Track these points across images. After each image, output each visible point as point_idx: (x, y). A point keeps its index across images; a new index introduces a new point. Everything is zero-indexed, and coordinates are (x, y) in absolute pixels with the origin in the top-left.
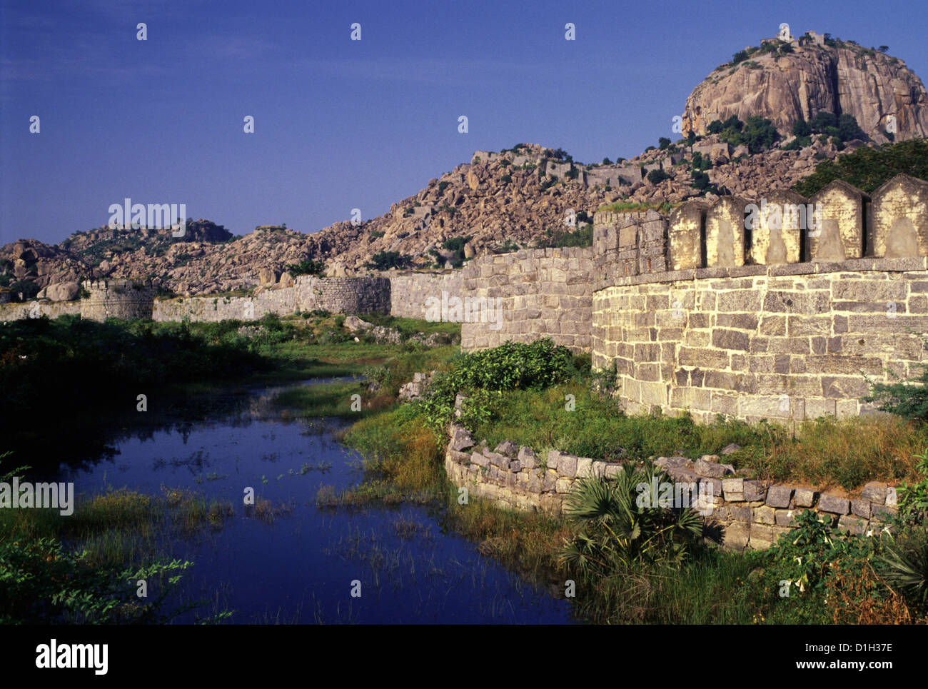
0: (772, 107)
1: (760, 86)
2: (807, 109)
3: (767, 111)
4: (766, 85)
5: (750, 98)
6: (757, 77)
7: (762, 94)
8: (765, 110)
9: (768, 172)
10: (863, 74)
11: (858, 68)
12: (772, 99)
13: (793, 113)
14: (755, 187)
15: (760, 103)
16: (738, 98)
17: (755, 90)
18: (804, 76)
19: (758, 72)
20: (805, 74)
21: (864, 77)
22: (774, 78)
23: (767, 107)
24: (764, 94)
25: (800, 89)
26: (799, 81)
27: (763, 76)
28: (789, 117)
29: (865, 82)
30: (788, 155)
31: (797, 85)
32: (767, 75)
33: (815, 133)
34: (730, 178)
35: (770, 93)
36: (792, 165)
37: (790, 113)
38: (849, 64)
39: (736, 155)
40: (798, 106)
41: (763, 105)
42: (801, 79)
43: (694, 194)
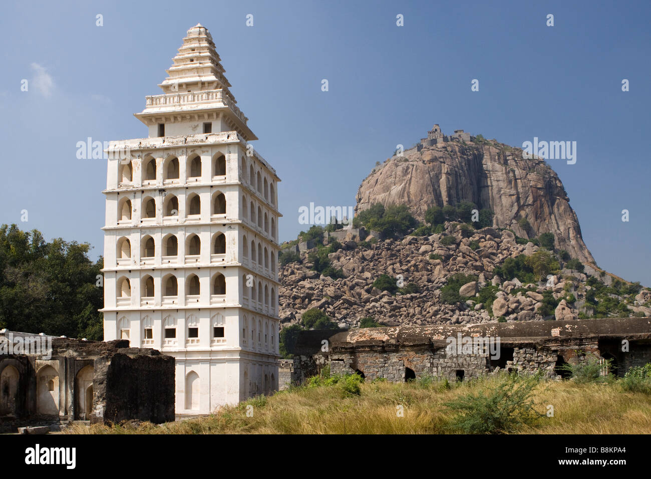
0: (412, 197)
1: (405, 178)
2: (447, 199)
3: (409, 200)
4: (409, 176)
5: (396, 189)
6: (403, 169)
7: (405, 185)
8: (406, 199)
9: (392, 255)
10: (504, 168)
11: (500, 163)
12: (413, 189)
13: (432, 202)
14: (373, 269)
15: (403, 193)
16: (387, 189)
17: (401, 181)
18: (445, 168)
19: (405, 165)
20: (446, 166)
21: (504, 172)
22: (416, 170)
23: (409, 197)
24: (407, 185)
25: (441, 180)
26: (440, 173)
27: (408, 168)
28: (428, 206)
29: (505, 176)
30: (416, 240)
31: (438, 177)
32: (411, 167)
33: (449, 221)
34: (351, 261)
35: (412, 183)
36: (418, 250)
37: (429, 202)
38: (492, 159)
39: (368, 239)
40: (438, 196)
41: (406, 195)
42: (443, 171)
43: (310, 275)
